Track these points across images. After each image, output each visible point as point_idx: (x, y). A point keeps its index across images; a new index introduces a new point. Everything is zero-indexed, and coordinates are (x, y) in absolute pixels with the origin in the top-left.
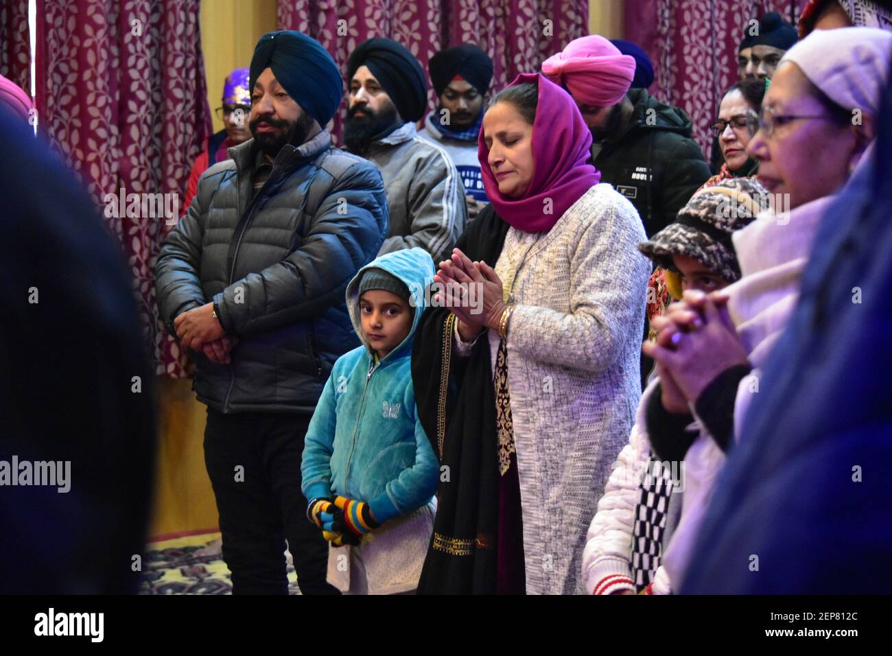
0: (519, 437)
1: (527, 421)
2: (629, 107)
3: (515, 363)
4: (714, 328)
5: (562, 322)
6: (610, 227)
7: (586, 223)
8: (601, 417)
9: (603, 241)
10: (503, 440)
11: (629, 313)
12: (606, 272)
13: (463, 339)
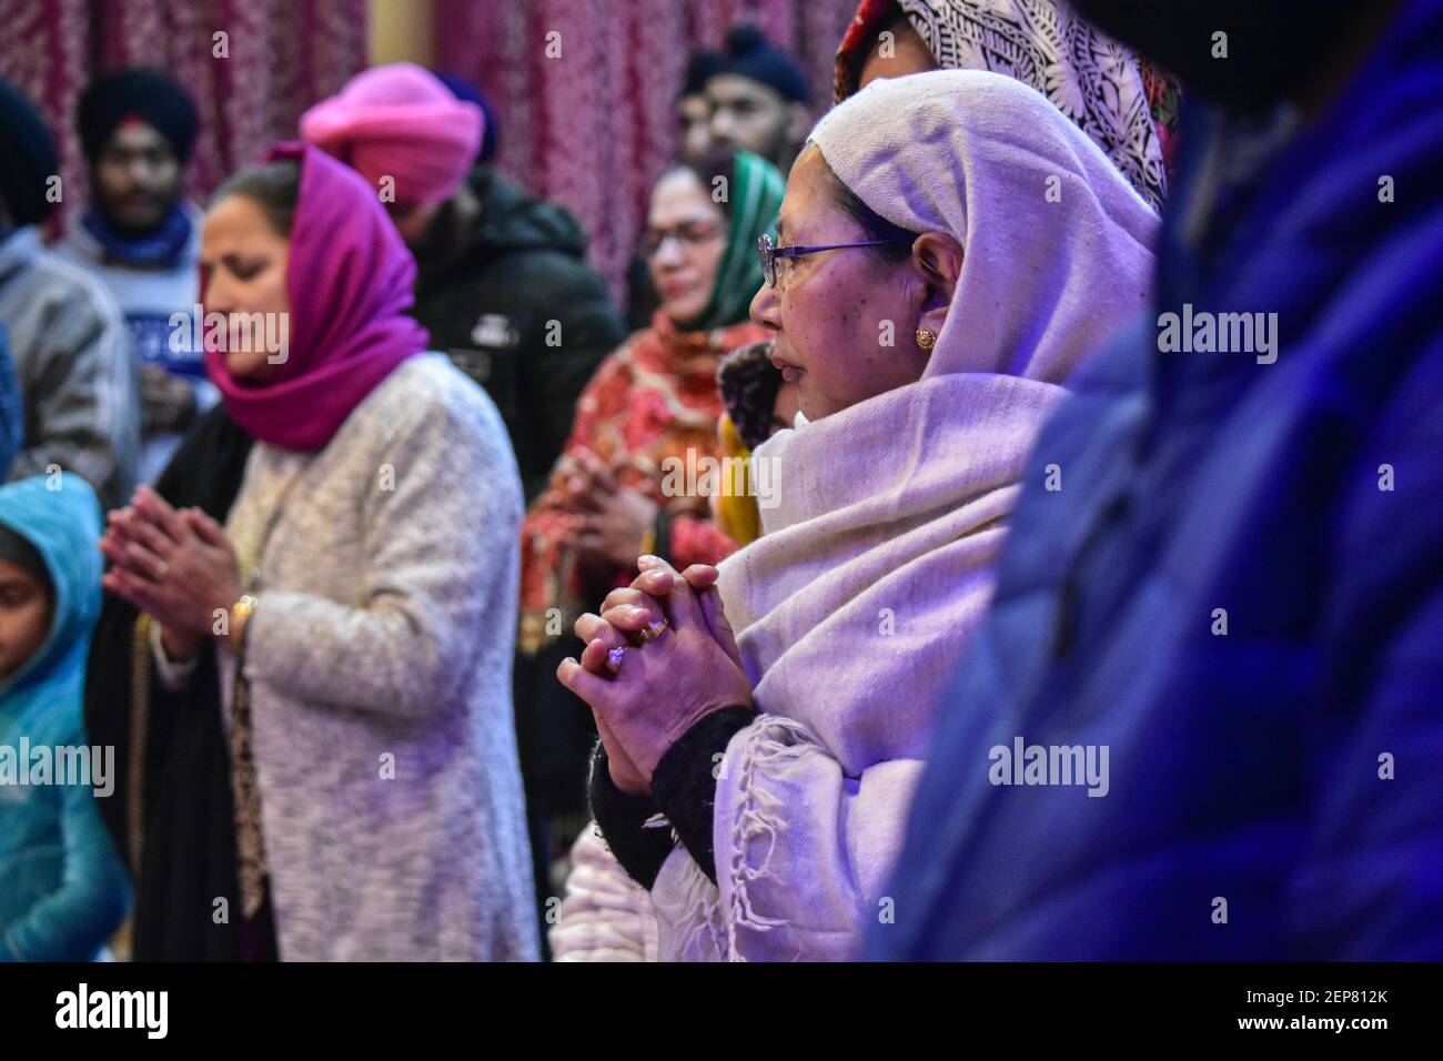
0: (277, 843)
1: (289, 812)
2: (467, 204)
3: (264, 704)
4: (688, 637)
5: (347, 624)
6: (437, 441)
7: (389, 435)
8: (429, 803)
9: (423, 469)
10: (247, 850)
11: (475, 604)
12: (426, 528)
13: (171, 658)
